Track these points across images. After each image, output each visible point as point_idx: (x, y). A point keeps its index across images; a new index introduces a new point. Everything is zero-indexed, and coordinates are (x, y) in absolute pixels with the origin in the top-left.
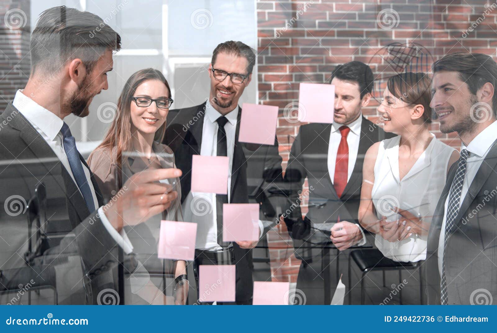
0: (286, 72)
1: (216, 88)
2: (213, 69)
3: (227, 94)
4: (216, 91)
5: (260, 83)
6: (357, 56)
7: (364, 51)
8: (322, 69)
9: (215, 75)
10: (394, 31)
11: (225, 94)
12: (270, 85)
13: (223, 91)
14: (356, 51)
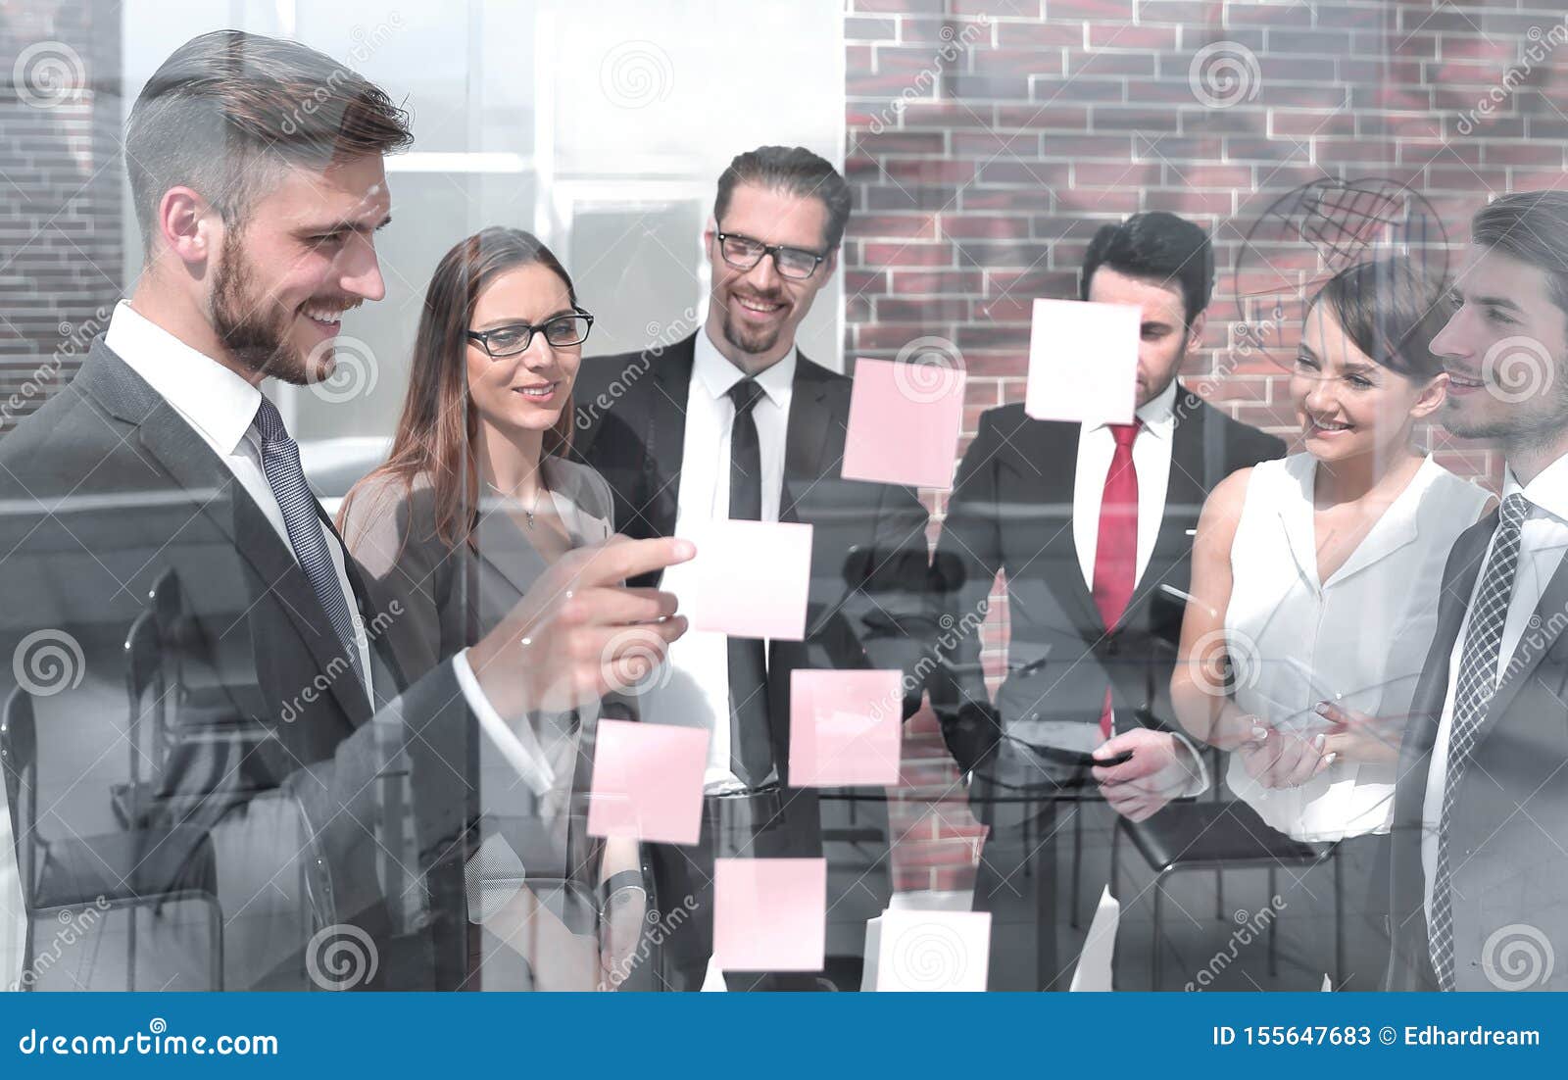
0: (932, 235)
1: (728, 292)
2: (721, 234)
3: (763, 312)
4: (728, 299)
5: (852, 268)
6: (1155, 188)
7: (1177, 175)
8: (1047, 228)
9: (724, 254)
10: (1270, 114)
11: (756, 310)
12: (883, 275)
13: (750, 301)
14: (1151, 175)
